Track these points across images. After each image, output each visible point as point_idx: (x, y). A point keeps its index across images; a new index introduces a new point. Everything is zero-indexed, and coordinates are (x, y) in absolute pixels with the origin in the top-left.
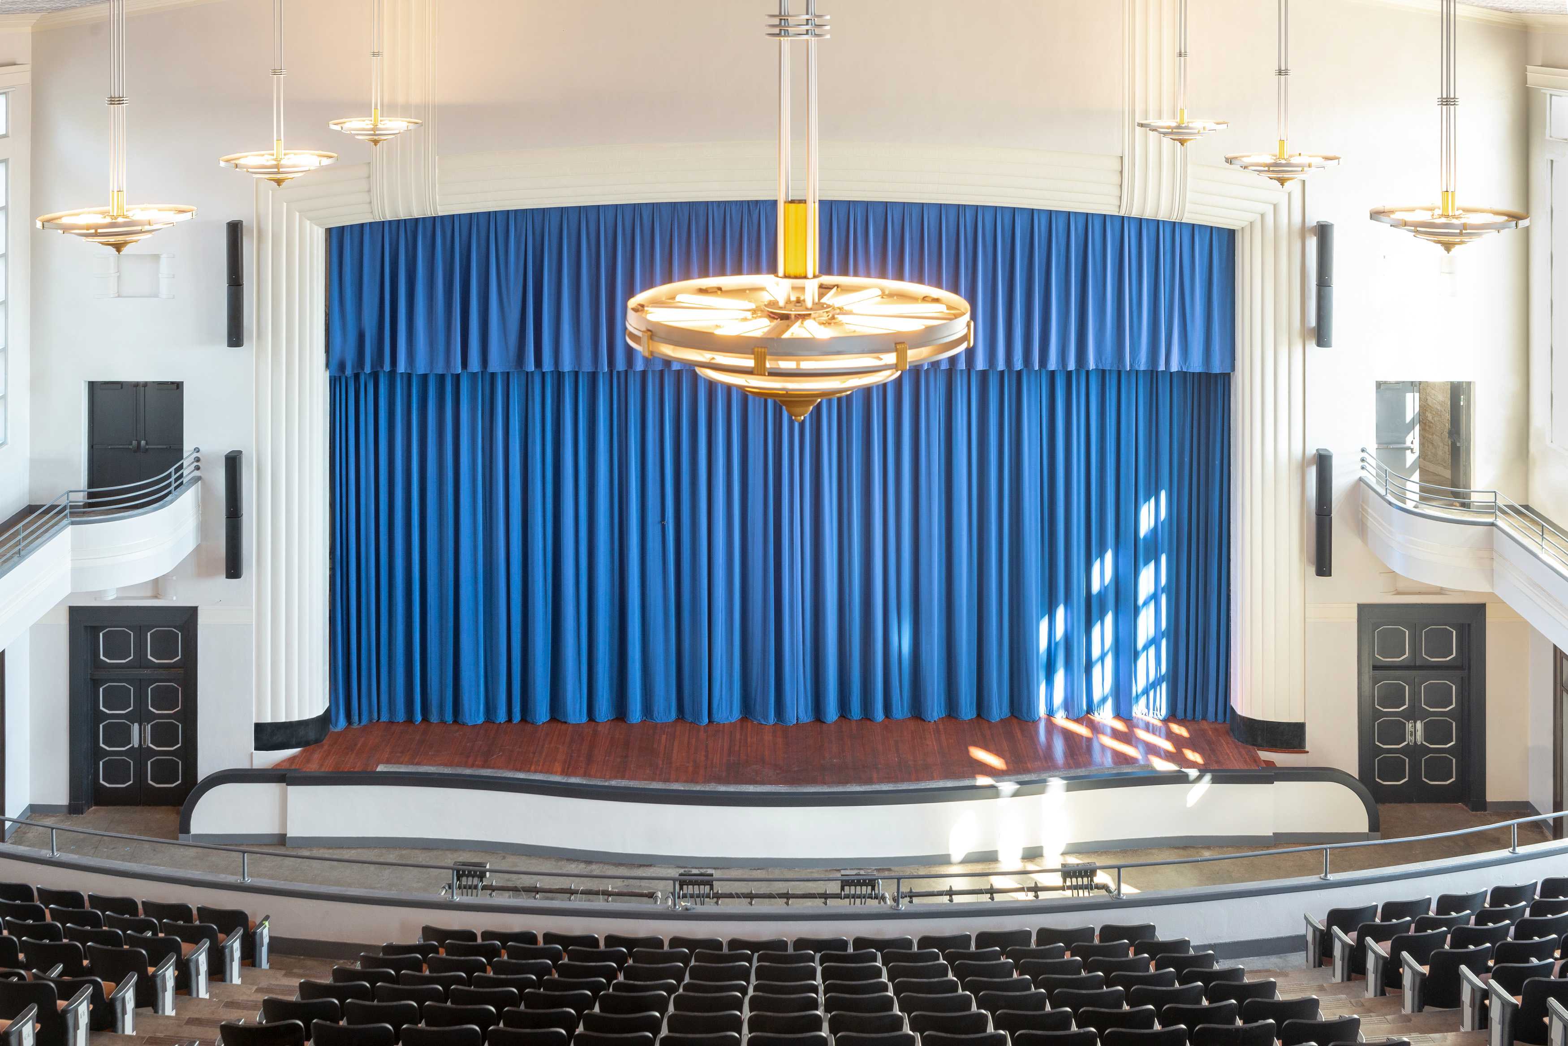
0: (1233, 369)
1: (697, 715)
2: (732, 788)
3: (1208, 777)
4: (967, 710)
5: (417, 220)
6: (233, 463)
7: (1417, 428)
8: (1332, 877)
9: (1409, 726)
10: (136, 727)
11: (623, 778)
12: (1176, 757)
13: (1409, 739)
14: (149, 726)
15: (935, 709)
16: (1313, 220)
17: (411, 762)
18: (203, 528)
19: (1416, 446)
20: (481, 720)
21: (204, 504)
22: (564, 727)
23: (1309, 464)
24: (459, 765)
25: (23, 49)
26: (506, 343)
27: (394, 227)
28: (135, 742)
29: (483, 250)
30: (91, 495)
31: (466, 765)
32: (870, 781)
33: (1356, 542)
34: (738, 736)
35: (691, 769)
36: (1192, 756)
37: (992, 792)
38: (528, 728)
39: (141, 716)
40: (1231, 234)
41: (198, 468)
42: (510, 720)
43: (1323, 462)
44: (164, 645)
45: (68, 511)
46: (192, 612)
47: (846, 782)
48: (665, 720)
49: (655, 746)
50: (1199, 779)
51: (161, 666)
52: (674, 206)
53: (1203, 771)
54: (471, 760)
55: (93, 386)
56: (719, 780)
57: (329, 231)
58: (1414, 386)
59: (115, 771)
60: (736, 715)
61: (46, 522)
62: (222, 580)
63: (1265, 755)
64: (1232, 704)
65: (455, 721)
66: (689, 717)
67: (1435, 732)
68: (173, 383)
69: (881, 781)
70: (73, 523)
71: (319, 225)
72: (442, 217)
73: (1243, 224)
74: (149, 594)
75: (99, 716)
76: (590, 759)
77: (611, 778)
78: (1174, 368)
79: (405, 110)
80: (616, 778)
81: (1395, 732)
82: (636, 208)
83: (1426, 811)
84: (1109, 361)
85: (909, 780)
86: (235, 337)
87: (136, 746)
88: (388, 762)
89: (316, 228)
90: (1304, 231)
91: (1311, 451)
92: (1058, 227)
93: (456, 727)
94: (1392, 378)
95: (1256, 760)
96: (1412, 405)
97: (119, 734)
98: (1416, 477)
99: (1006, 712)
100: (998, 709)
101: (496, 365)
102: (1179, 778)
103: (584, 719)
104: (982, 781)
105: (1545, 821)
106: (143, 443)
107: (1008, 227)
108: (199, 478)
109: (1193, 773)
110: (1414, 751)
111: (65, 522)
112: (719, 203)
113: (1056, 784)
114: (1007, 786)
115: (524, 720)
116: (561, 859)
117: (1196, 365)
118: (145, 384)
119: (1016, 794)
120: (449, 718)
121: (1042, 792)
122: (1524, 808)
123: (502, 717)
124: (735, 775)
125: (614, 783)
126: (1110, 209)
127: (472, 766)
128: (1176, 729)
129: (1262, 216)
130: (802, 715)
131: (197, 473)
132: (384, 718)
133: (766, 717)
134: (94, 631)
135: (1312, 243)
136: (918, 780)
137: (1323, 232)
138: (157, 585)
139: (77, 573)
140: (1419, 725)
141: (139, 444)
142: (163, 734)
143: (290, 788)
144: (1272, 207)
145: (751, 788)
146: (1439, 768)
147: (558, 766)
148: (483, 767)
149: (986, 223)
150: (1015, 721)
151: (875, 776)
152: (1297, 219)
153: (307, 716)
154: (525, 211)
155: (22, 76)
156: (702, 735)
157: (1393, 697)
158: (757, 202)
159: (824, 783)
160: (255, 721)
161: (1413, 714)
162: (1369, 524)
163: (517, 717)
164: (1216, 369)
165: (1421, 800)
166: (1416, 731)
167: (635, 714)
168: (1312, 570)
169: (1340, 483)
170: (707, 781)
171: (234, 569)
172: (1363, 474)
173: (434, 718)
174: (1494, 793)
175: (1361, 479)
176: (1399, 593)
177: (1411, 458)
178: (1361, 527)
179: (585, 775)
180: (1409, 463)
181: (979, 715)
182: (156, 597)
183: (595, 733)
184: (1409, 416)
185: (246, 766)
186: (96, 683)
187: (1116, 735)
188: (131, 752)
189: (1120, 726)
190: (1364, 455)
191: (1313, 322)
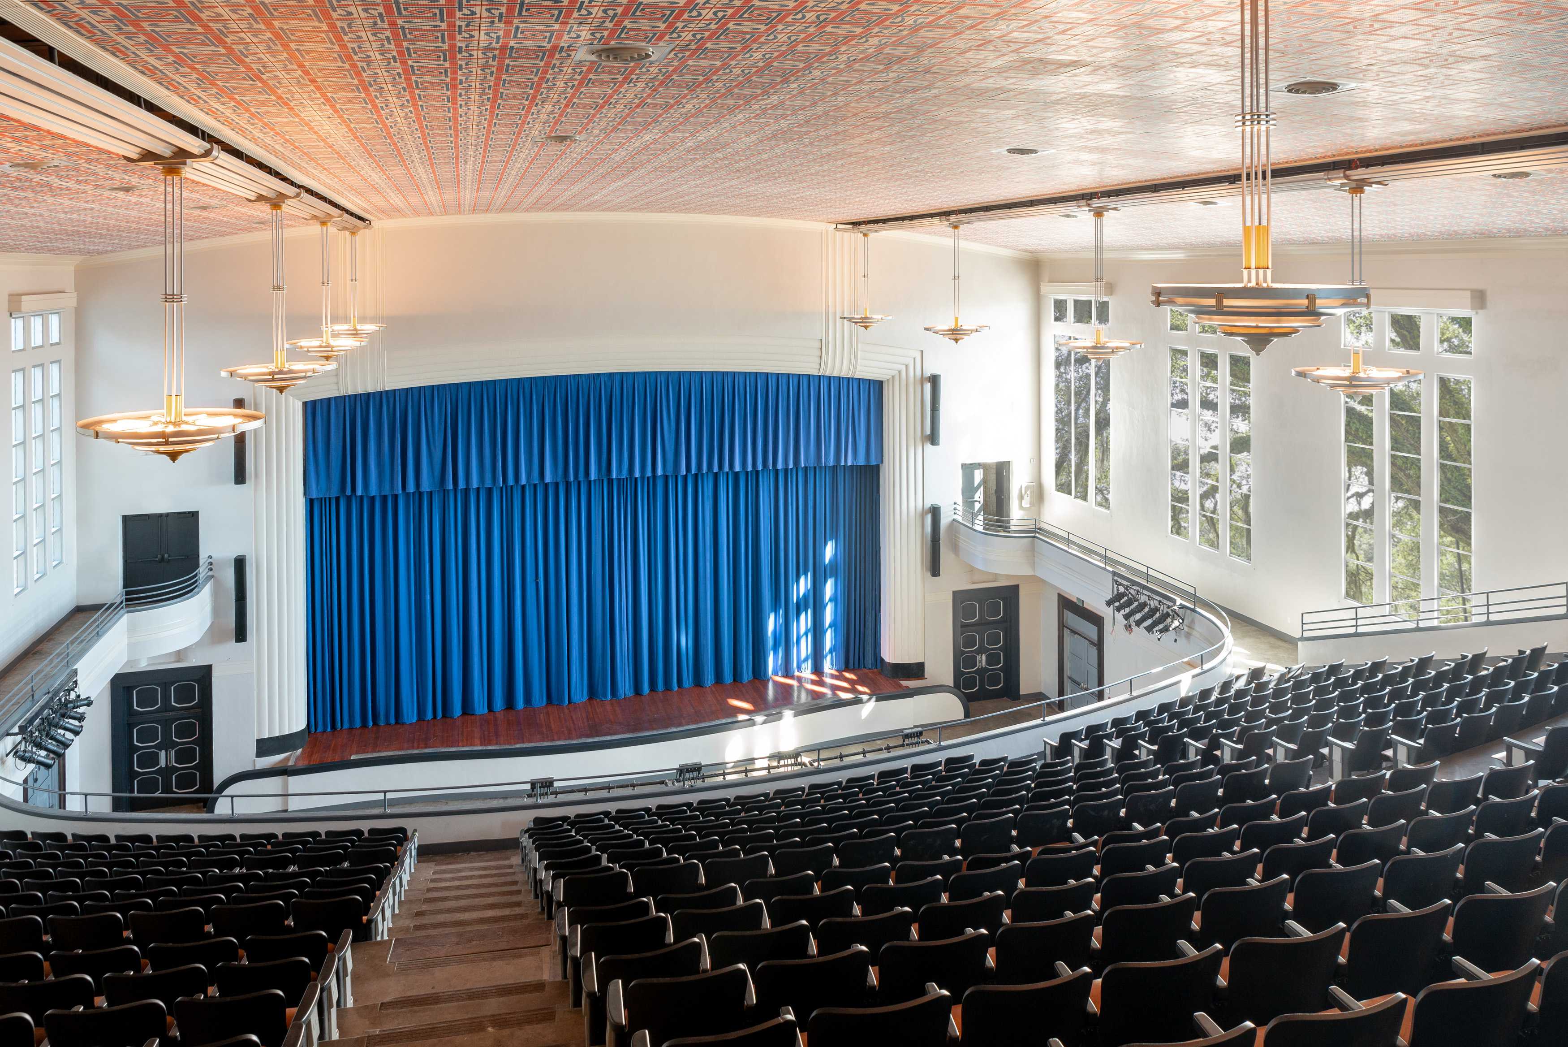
0: (882, 462)
1: (561, 700)
2: (596, 739)
3: (874, 699)
4: (728, 677)
5: (369, 394)
6: (240, 564)
7: (982, 488)
8: (1048, 719)
9: (978, 658)
10: (163, 754)
11: (523, 742)
12: (853, 690)
13: (978, 665)
14: (173, 752)
15: (709, 679)
16: (928, 374)
17: (374, 751)
18: (216, 611)
19: (982, 500)
20: (415, 720)
21: (216, 595)
22: (473, 717)
23: (927, 513)
24: (408, 749)
25: (68, 282)
26: (433, 473)
27: (352, 399)
28: (163, 763)
29: (416, 411)
30: (127, 593)
31: (413, 748)
32: (680, 725)
33: (952, 556)
34: (590, 710)
35: (566, 732)
36: (860, 688)
37: (751, 723)
38: (448, 720)
39: (167, 745)
40: (880, 383)
41: (211, 569)
42: (435, 717)
43: (935, 512)
44: (185, 694)
45: (124, 603)
46: (209, 668)
47: (666, 727)
48: (539, 705)
49: (538, 721)
50: (869, 700)
51: (182, 709)
52: (545, 379)
53: (871, 695)
54: (415, 745)
55: (126, 519)
56: (588, 736)
57: (305, 404)
58: (979, 466)
59: (148, 785)
60: (585, 697)
61: (108, 615)
62: (233, 645)
63: (904, 683)
64: (882, 656)
65: (397, 723)
66: (555, 702)
67: (992, 659)
68: (189, 512)
69: (688, 724)
70: (128, 612)
71: (299, 400)
72: (387, 392)
73: (888, 377)
74: (173, 659)
75: (134, 749)
76: (497, 735)
77: (515, 744)
78: (849, 464)
79: (374, 320)
80: (518, 743)
81: (971, 661)
82: (520, 381)
83: (989, 704)
84: (812, 461)
85: (705, 721)
86: (240, 477)
87: (163, 766)
88: (357, 753)
89: (296, 401)
90: (923, 380)
91: (928, 505)
92: (783, 382)
93: (399, 726)
94: (968, 462)
95: (900, 686)
96: (978, 475)
97: (152, 759)
98: (981, 518)
99: (751, 677)
100: (747, 675)
101: (426, 487)
102: (857, 701)
103: (486, 711)
104: (742, 717)
105: (1054, 702)
106: (166, 556)
107: (753, 385)
108: (212, 576)
109: (865, 697)
110: (982, 672)
111: (122, 611)
112: (574, 376)
113: (788, 714)
114: (759, 718)
115: (444, 716)
116: (486, 799)
117: (861, 462)
118: (168, 515)
119: (764, 722)
120: (392, 721)
121: (780, 719)
122: (1040, 696)
123: (429, 715)
124: (595, 731)
125: (518, 746)
126: (814, 372)
127: (418, 748)
128: (847, 675)
129: (900, 372)
130: (627, 693)
131: (210, 573)
132: (346, 726)
133: (605, 697)
134: (129, 690)
135: (928, 387)
136: (710, 720)
137: (934, 380)
138: (179, 655)
139: (132, 647)
140: (984, 656)
141: (163, 557)
142: (184, 755)
143: (290, 778)
144: (904, 367)
145: (608, 738)
146: (994, 680)
147: (477, 741)
148: (426, 748)
149: (739, 382)
150: (757, 681)
151: (683, 721)
152: (919, 373)
153: (294, 730)
154: (444, 386)
155: (70, 300)
156: (566, 711)
157: (970, 642)
158: (599, 374)
159: (653, 729)
160: (256, 738)
161: (980, 651)
162: (960, 545)
163: (440, 715)
164: (873, 463)
165: (985, 699)
166: (982, 660)
167: (520, 704)
168: (929, 574)
169: (944, 521)
170: (580, 737)
171: (241, 635)
172: (956, 517)
173: (382, 723)
174: (1024, 690)
175: (954, 520)
176: (974, 583)
177: (977, 506)
178: (955, 548)
179: (497, 744)
180: (976, 509)
181: (734, 680)
182: (178, 661)
183: (496, 719)
184: (976, 483)
185: (251, 768)
186: (130, 727)
187: (813, 682)
188: (160, 771)
189: (814, 677)
190: (956, 506)
191: (928, 431)
